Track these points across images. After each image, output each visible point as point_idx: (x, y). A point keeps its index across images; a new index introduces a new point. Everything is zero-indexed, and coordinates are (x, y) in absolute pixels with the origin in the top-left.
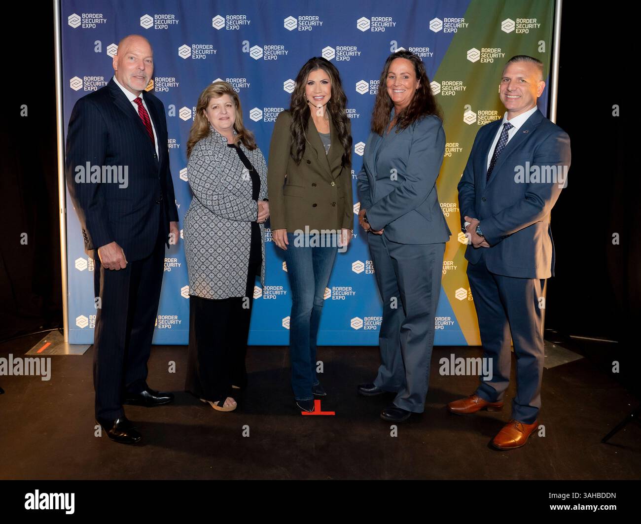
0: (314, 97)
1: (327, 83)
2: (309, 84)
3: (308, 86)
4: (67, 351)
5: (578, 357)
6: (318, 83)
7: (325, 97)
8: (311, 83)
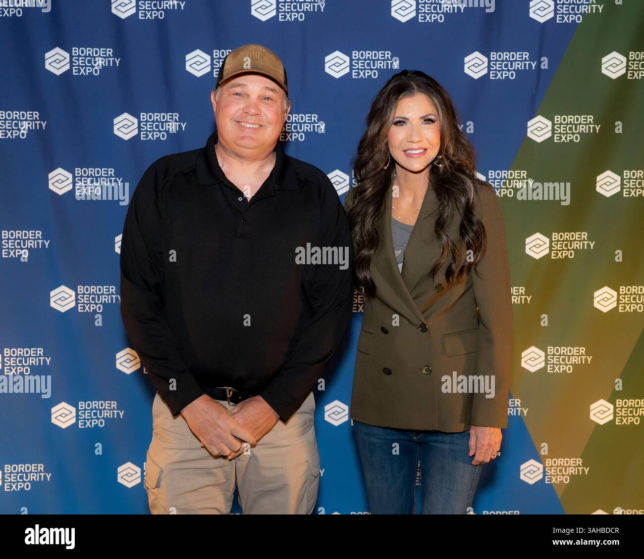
0: (405, 151)
1: (432, 121)
2: (396, 123)
3: (394, 129)
6: (415, 122)
7: (428, 151)
8: (401, 122)
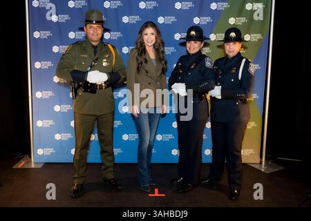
0: (147, 41)
1: (154, 34)
3: (144, 36)
4: (33, 166)
5: (282, 168)
6: (149, 35)
7: (153, 41)
